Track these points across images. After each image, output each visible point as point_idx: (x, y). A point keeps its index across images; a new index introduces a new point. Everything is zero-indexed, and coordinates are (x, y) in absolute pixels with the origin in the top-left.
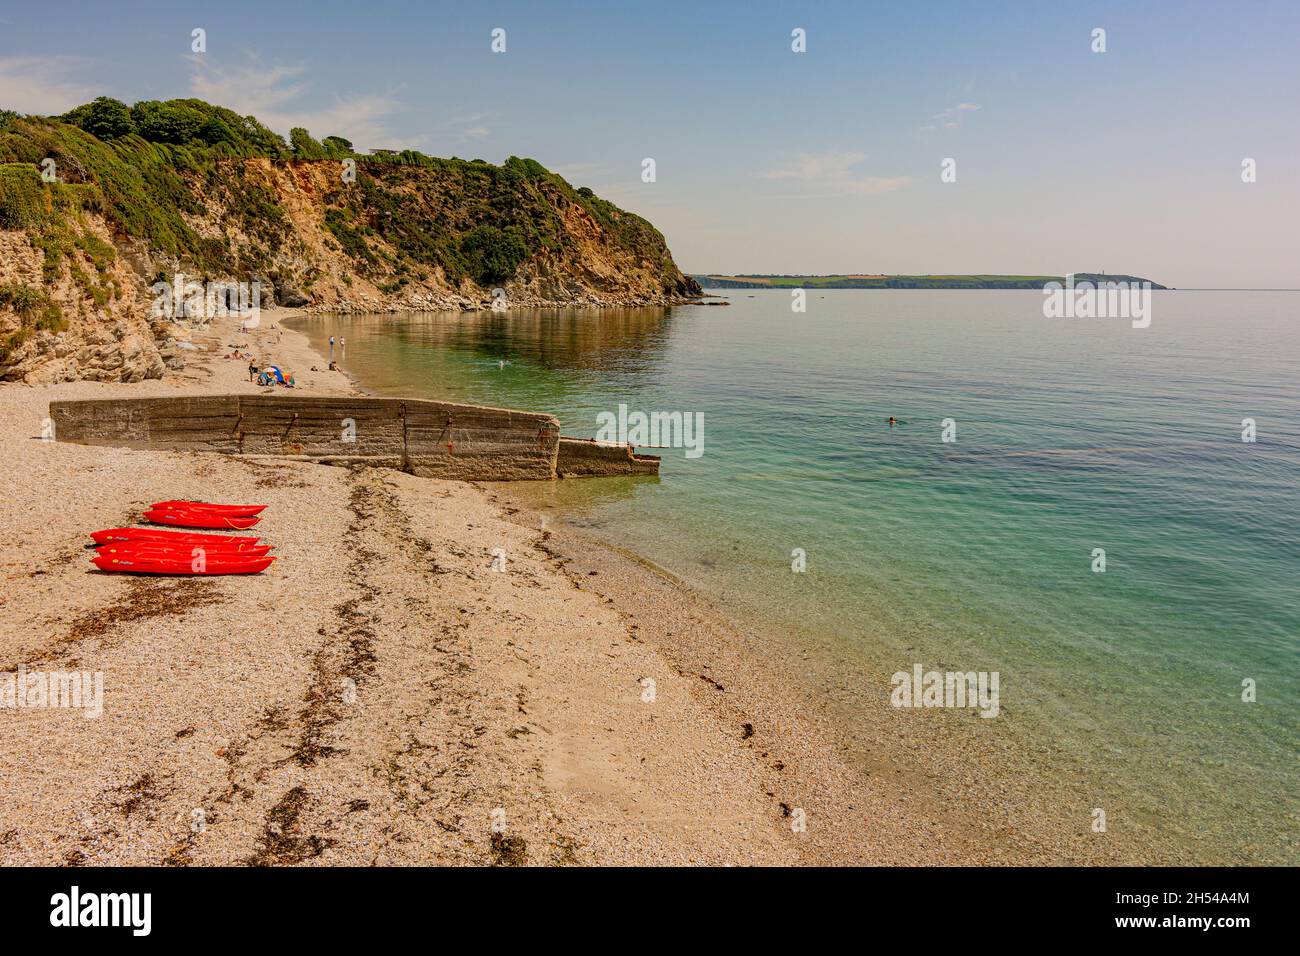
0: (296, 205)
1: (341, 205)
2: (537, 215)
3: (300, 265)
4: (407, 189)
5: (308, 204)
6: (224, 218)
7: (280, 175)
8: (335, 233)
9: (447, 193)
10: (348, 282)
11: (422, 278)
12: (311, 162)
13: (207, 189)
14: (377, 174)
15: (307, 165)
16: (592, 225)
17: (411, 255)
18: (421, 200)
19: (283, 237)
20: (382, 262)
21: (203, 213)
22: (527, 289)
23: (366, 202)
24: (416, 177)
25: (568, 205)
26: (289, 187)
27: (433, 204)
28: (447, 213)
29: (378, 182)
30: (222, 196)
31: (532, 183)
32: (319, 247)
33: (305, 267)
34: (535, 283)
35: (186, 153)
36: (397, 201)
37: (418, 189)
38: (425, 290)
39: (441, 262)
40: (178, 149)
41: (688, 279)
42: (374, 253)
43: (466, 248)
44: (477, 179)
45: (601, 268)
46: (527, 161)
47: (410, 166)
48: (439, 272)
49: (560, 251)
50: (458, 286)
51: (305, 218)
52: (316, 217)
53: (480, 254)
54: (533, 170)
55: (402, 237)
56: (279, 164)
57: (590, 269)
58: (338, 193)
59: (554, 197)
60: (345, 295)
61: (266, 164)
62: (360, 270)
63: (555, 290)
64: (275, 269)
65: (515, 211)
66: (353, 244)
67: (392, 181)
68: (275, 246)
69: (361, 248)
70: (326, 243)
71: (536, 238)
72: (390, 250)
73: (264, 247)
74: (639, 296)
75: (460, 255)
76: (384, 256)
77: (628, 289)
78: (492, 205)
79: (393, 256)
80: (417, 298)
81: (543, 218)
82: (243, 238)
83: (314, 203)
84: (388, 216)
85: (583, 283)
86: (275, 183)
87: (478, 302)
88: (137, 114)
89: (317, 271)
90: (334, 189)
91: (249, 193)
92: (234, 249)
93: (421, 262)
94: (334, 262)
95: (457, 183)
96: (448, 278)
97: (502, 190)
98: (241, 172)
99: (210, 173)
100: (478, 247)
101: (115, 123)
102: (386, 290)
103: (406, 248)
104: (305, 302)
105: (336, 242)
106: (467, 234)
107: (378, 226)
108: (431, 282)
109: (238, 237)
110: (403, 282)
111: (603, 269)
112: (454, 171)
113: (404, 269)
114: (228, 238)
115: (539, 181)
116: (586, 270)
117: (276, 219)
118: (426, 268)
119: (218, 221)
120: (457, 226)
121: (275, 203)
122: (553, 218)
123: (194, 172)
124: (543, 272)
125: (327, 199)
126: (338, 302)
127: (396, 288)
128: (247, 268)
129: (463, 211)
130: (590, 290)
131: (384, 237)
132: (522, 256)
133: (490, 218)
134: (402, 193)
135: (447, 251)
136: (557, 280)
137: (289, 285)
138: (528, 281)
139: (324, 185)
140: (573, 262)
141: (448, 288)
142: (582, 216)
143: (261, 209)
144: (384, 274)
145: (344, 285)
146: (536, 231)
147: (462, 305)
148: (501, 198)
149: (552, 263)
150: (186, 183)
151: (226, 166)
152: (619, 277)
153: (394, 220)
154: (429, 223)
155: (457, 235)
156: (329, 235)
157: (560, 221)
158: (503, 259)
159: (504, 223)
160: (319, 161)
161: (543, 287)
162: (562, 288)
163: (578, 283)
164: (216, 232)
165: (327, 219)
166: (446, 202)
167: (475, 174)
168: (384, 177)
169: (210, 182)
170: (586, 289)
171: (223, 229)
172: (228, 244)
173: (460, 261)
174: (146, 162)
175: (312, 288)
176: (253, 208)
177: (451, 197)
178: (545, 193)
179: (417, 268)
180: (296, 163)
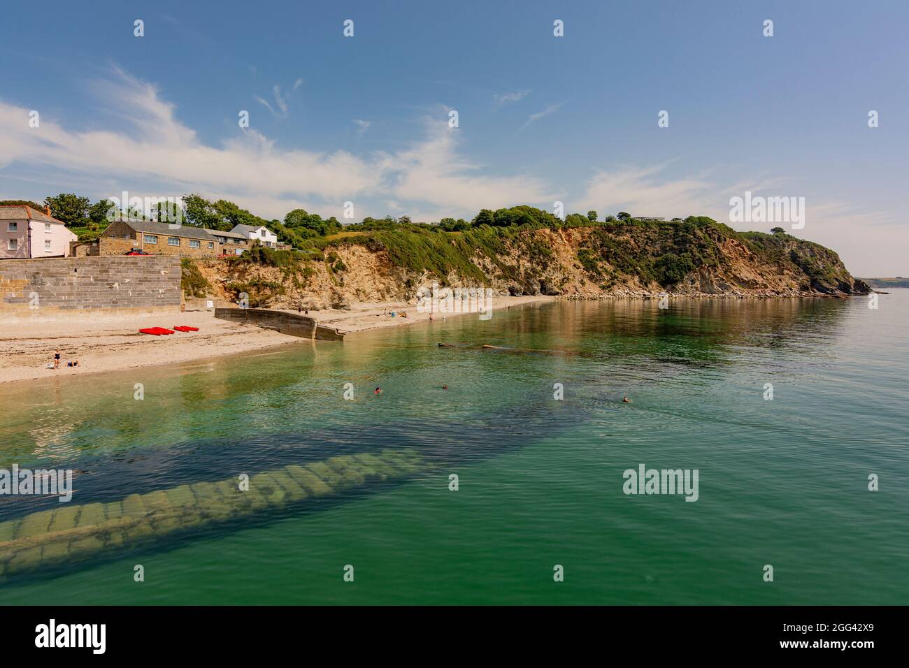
0: (562, 248)
1: (588, 247)
2: (702, 247)
3: (558, 276)
4: (627, 237)
5: (569, 248)
6: (519, 256)
7: (554, 235)
8: (581, 260)
9: (648, 238)
10: (583, 283)
11: (625, 281)
12: (572, 228)
13: (512, 245)
14: (610, 231)
15: (571, 230)
16: (744, 250)
17: (622, 270)
18: (632, 242)
19: (549, 264)
20: (604, 274)
21: (508, 254)
22: (692, 287)
23: (602, 245)
24: (631, 231)
25: (725, 240)
26: (559, 240)
27: (639, 244)
28: (647, 248)
29: (610, 235)
30: (519, 246)
31: (701, 229)
32: (571, 268)
33: (561, 277)
34: (698, 284)
35: (506, 230)
36: (619, 244)
37: (632, 237)
38: (625, 288)
39: (638, 273)
40: (502, 228)
42: (600, 270)
43: (656, 266)
44: (668, 229)
45: (746, 274)
46: (699, 218)
47: (628, 225)
48: (637, 279)
49: (715, 266)
50: (647, 286)
51: (566, 255)
52: (572, 253)
53: (663, 269)
54: (703, 223)
55: (618, 262)
56: (554, 230)
57: (738, 276)
58: (587, 242)
59: (716, 237)
60: (580, 290)
61: (548, 231)
62: (591, 278)
63: (711, 288)
64: (543, 278)
65: (687, 245)
66: (590, 266)
67: (618, 234)
68: (545, 267)
69: (593, 267)
70: (575, 265)
71: (700, 259)
72: (610, 268)
73: (539, 268)
74: (773, 291)
75: (653, 270)
76: (606, 271)
77: (766, 287)
78: (675, 243)
79: (612, 271)
80: (619, 292)
81: (707, 248)
82: (528, 265)
83: (572, 247)
84: (612, 252)
85: (732, 284)
86: (552, 240)
88: (496, 215)
89: (568, 279)
90: (585, 239)
91: (535, 245)
92: (522, 269)
93: (627, 274)
94: (577, 274)
95: (655, 232)
96: (641, 282)
97: (681, 234)
98: (533, 235)
99: (516, 238)
100: (663, 265)
101: (485, 219)
102: (603, 288)
103: (620, 267)
104: (557, 293)
105: (580, 265)
106: (659, 259)
107: (606, 257)
108: (630, 284)
109: (525, 264)
110: (613, 284)
111: (748, 275)
112: (654, 227)
113: (616, 277)
114: (520, 265)
115: (706, 228)
116: (735, 276)
117: (546, 255)
118: (629, 276)
119: (516, 257)
120: (653, 255)
121: (549, 248)
122: (714, 248)
123: (507, 238)
124: (703, 276)
125: (581, 245)
126: (575, 293)
127: (609, 287)
128: (528, 278)
129: (658, 247)
130: (737, 289)
131: (609, 262)
132: (689, 269)
133: (672, 249)
134: (622, 240)
135: (644, 267)
136: (712, 282)
137: (549, 286)
138: (693, 282)
139: (579, 239)
140: (725, 272)
141: (640, 287)
142: (736, 245)
143: (540, 252)
144: (604, 280)
145: (581, 285)
146: (701, 256)
147: (644, 295)
148: (680, 239)
149: (710, 273)
150: (503, 242)
151: (526, 234)
152: (760, 280)
153: (615, 253)
154: (636, 253)
155: (653, 260)
156: (577, 262)
157: (718, 249)
158: (677, 271)
159: (681, 252)
160: (578, 227)
161: (702, 286)
162: (716, 287)
163: (728, 284)
164: (514, 263)
165: (579, 254)
166: (647, 242)
167: (666, 227)
168: (614, 232)
169: (514, 241)
170: (733, 287)
171: (518, 261)
172: (519, 267)
173: (652, 272)
174: (486, 235)
175: (563, 287)
176: (536, 251)
177: (650, 240)
178: (709, 235)
179: (622, 276)
180: (565, 229)
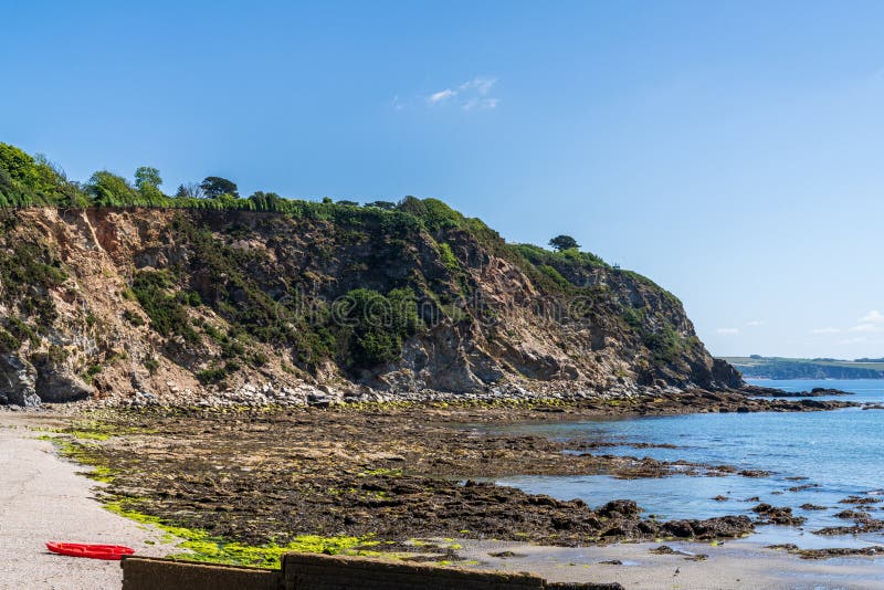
0: (91, 265)
1: (160, 267)
3: (83, 346)
5: (107, 265)
7: (70, 229)
8: (142, 301)
9: (312, 247)
10: (152, 367)
11: (259, 362)
12: (119, 211)
14: (215, 225)
15: (113, 214)
16: (525, 287)
17: (250, 331)
18: (273, 257)
22: (417, 378)
23: (195, 262)
24: (268, 229)
25: (487, 261)
26: (82, 243)
27: (290, 263)
28: (310, 273)
29: (215, 235)
31: (433, 232)
32: (118, 322)
33: (92, 347)
34: (430, 369)
36: (240, 260)
37: (269, 245)
38: (261, 379)
39: (291, 340)
41: (719, 363)
42: (196, 329)
43: (332, 321)
44: (357, 228)
45: (534, 344)
47: (261, 212)
48: (288, 354)
49: (468, 323)
50: (314, 374)
51: (102, 284)
52: (119, 281)
54: (434, 215)
55: (238, 308)
56: (68, 214)
57: (517, 347)
58: (154, 251)
59: (467, 251)
60: (145, 384)
61: (51, 214)
62: (171, 351)
63: (461, 378)
64: (42, 351)
65: (405, 271)
66: (166, 319)
67: (235, 234)
69: (177, 323)
70: (127, 315)
71: (434, 306)
72: (215, 321)
73: (30, 322)
74: (590, 385)
75: (323, 331)
76: (210, 332)
77: (575, 376)
79: (223, 332)
80: (249, 390)
81: (448, 279)
83: (118, 264)
84: (224, 279)
85: (505, 367)
86: (62, 239)
87: (341, 394)
89: (110, 353)
90: (151, 244)
91: (18, 252)
93: (263, 340)
94: (135, 340)
95: (326, 233)
96: (298, 362)
97: (388, 241)
102: (204, 379)
103: (244, 321)
104: (83, 395)
105: (142, 313)
107: (207, 293)
108: (274, 367)
110: (232, 368)
111: (537, 347)
112: (323, 218)
113: (236, 350)
115: (444, 229)
116: (510, 347)
118: (267, 349)
121: (57, 264)
122: (462, 279)
125: (139, 258)
126: (131, 395)
127: (220, 376)
129: (334, 273)
130: (515, 379)
131: (215, 307)
132: (411, 330)
134: (247, 249)
135: (305, 326)
136: (462, 364)
137: (60, 373)
138: (419, 364)
139: (136, 241)
140: (490, 339)
141: (298, 376)
142: (509, 276)
144: (206, 357)
145: (147, 371)
146: (435, 296)
147: (312, 398)
149: (457, 341)
152: (561, 357)
153: (231, 284)
154: (282, 285)
155: (323, 305)
156: (133, 306)
157: (473, 282)
158: (383, 335)
159: (390, 285)
160: (131, 210)
162: (471, 375)
163: (497, 368)
165: (136, 284)
166: (309, 259)
167: (354, 222)
168: (224, 228)
170: (508, 376)
173: (323, 338)
175: (98, 376)
176: (21, 271)
177: (317, 252)
178: (452, 246)
180: (97, 213)
